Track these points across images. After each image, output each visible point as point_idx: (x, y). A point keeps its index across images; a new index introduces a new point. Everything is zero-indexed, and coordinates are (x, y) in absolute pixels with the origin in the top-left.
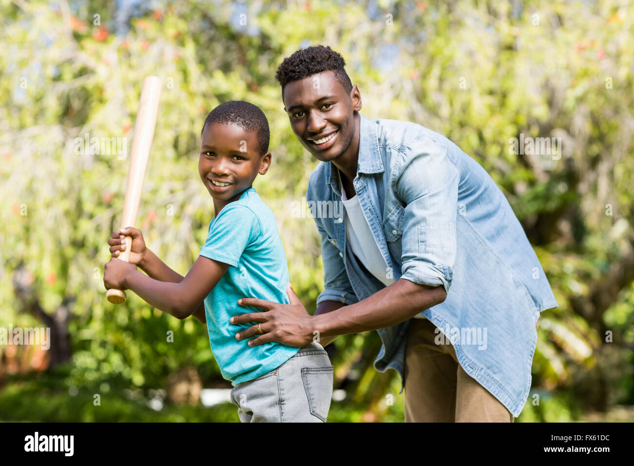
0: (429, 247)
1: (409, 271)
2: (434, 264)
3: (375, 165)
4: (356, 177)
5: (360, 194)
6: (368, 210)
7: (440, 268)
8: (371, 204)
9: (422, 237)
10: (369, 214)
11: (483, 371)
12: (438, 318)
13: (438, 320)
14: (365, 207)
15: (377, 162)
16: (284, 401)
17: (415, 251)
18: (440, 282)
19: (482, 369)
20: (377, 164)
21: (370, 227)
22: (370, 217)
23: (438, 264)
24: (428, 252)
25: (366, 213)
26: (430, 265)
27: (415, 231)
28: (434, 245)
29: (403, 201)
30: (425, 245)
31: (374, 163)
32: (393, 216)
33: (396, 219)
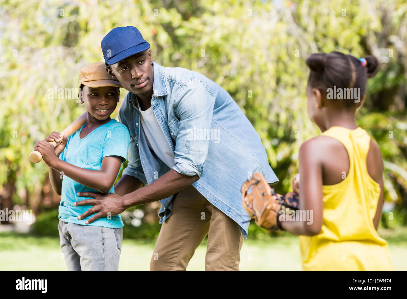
0: (191, 151)
1: (177, 165)
2: (192, 162)
3: (163, 91)
4: (152, 99)
5: (155, 109)
6: (160, 119)
7: (196, 165)
8: (162, 115)
9: (188, 144)
10: (161, 121)
11: (235, 212)
12: (199, 186)
13: (199, 187)
14: (158, 117)
15: (165, 89)
16: (105, 239)
17: (183, 152)
18: (195, 174)
19: (234, 211)
20: (164, 90)
21: (162, 129)
22: (161, 123)
23: (195, 163)
24: (190, 154)
25: (159, 120)
26: (190, 162)
27: (184, 139)
28: (194, 150)
29: (178, 118)
30: (189, 150)
31: (163, 89)
32: (172, 125)
33: (173, 126)
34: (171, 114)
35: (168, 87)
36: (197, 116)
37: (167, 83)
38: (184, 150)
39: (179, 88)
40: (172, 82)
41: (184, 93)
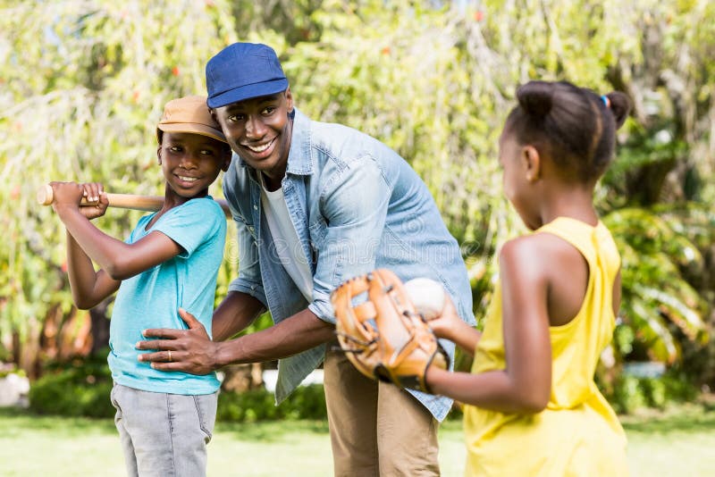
1: (318, 303)
4: (284, 178)
6: (295, 214)
8: (299, 207)
9: (339, 270)
10: (296, 218)
14: (292, 210)
15: (308, 163)
16: (173, 415)
17: (328, 283)
20: (307, 165)
22: (297, 221)
25: (293, 217)
27: (333, 261)
29: (326, 220)
31: (305, 164)
32: (315, 232)
33: (316, 234)
34: (315, 213)
35: (315, 161)
36: (359, 223)
37: (315, 154)
38: (331, 280)
39: (334, 169)
40: (324, 155)
41: (343, 179)
